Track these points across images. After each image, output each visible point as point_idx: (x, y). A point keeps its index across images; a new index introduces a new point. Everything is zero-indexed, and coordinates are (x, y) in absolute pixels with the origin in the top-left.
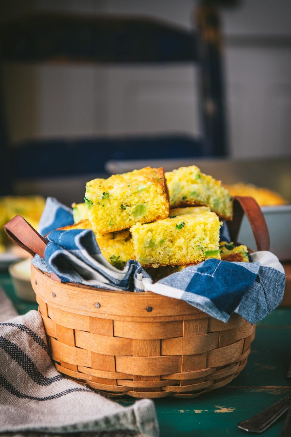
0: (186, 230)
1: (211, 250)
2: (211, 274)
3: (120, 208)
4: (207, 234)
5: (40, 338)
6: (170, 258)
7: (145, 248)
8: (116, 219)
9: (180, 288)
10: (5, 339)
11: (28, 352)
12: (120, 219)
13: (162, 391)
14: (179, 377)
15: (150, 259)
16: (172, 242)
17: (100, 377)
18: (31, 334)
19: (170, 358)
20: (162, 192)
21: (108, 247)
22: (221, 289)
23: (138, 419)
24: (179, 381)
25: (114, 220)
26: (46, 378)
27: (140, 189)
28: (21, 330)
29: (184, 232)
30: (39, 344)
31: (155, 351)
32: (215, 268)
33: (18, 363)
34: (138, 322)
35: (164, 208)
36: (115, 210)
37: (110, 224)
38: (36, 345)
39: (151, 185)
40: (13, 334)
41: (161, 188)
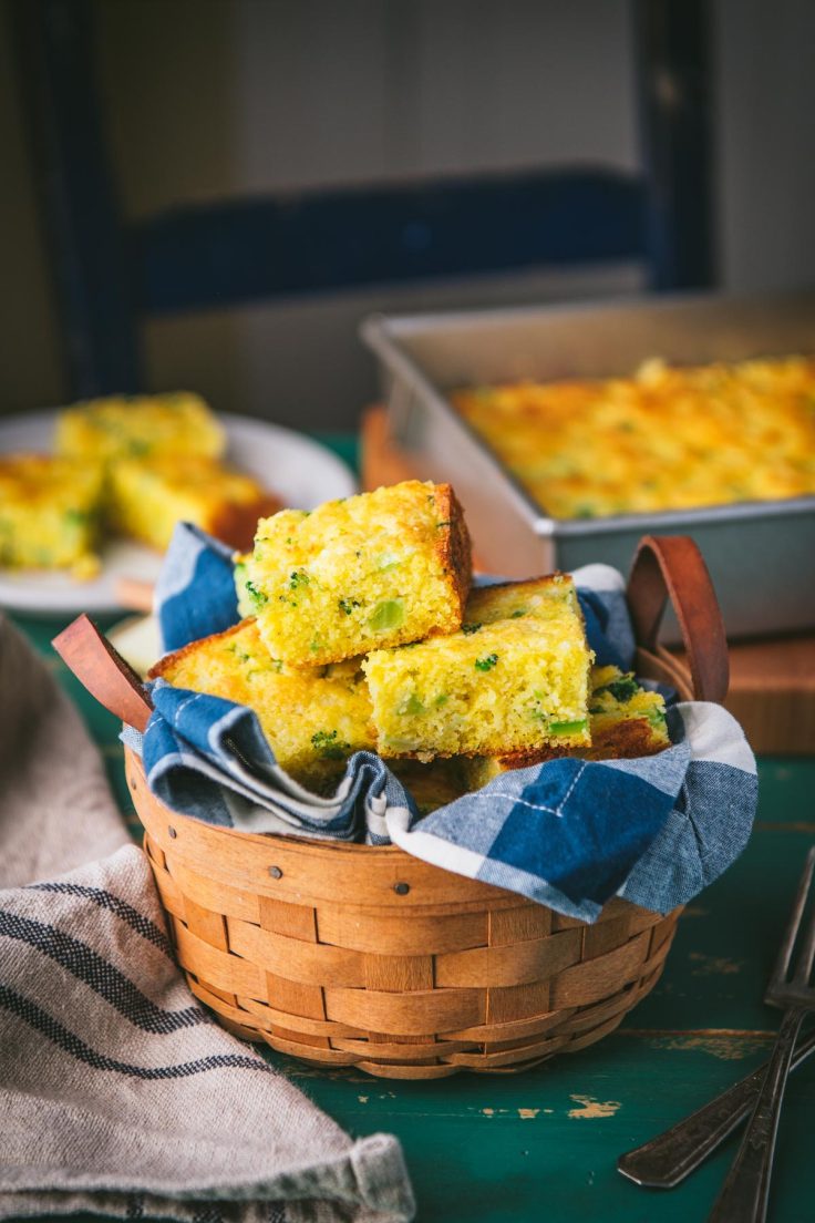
0: (500, 673)
1: (567, 721)
2: (554, 808)
3: (338, 609)
4: (555, 682)
5: (146, 920)
6: (463, 739)
7: (398, 714)
8: (327, 635)
9: (475, 848)
10: (58, 931)
11: (116, 959)
12: (337, 636)
13: (440, 1063)
14: (482, 1035)
15: (413, 739)
16: (466, 698)
17: (289, 1028)
18: (123, 913)
19: (457, 994)
20: (441, 572)
21: (309, 703)
22: (578, 850)
23: (361, 1181)
24: (483, 1044)
25: (323, 638)
26: (163, 1012)
27: (384, 565)
28: (99, 904)
29: (497, 676)
30: (144, 936)
31: (420, 980)
32: (568, 789)
33: (93, 987)
34: (374, 916)
35: (449, 611)
36: (323, 614)
37: (314, 648)
38: (136, 937)
39: (413, 556)
40: (79, 916)
41: (439, 562)
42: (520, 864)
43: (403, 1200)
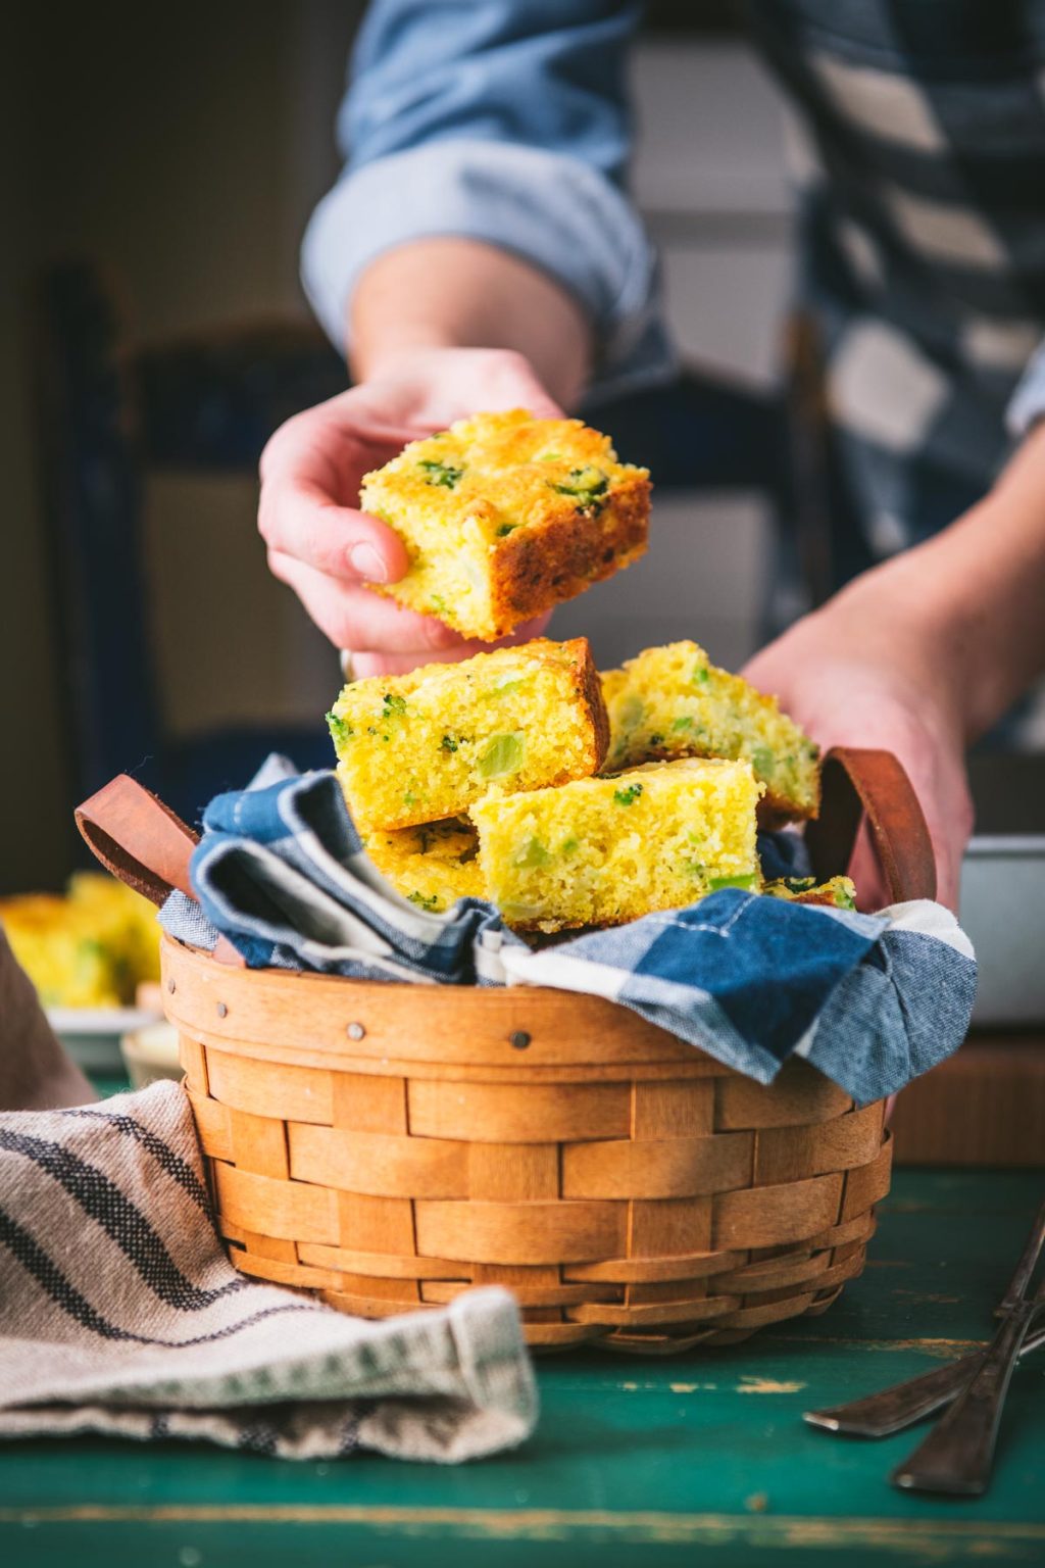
0: (646, 809)
1: (730, 875)
2: (719, 926)
3: (440, 745)
4: (715, 821)
5: (181, 1161)
6: (597, 901)
7: (516, 866)
8: (426, 784)
9: (618, 964)
10: (66, 1150)
11: (140, 1197)
12: (439, 782)
13: (565, 1319)
14: (621, 1272)
15: (533, 902)
16: (603, 849)
17: (366, 1272)
18: (152, 1146)
19: (588, 1206)
20: (572, 693)
21: (403, 872)
22: (749, 966)
23: (466, 1351)
24: (623, 1285)
25: (421, 785)
26: (198, 1290)
27: (501, 685)
28: (121, 1130)
29: (642, 814)
30: (178, 1180)
31: (542, 1184)
32: (735, 911)
33: (108, 1231)
34: (484, 1083)
35: (580, 746)
36: (422, 752)
37: (408, 800)
38: (166, 1179)
39: (538, 672)
40: (94, 1139)
41: (570, 679)
42: (676, 977)
43: (519, 1386)
